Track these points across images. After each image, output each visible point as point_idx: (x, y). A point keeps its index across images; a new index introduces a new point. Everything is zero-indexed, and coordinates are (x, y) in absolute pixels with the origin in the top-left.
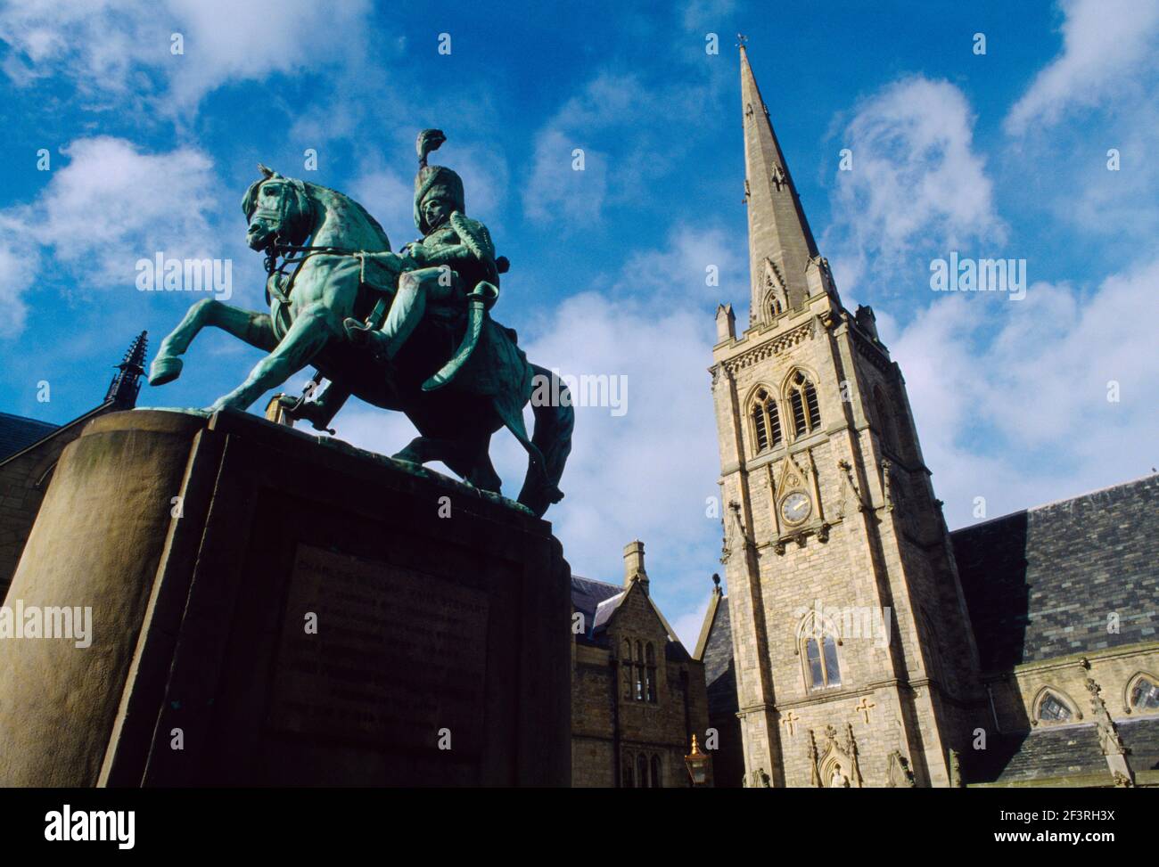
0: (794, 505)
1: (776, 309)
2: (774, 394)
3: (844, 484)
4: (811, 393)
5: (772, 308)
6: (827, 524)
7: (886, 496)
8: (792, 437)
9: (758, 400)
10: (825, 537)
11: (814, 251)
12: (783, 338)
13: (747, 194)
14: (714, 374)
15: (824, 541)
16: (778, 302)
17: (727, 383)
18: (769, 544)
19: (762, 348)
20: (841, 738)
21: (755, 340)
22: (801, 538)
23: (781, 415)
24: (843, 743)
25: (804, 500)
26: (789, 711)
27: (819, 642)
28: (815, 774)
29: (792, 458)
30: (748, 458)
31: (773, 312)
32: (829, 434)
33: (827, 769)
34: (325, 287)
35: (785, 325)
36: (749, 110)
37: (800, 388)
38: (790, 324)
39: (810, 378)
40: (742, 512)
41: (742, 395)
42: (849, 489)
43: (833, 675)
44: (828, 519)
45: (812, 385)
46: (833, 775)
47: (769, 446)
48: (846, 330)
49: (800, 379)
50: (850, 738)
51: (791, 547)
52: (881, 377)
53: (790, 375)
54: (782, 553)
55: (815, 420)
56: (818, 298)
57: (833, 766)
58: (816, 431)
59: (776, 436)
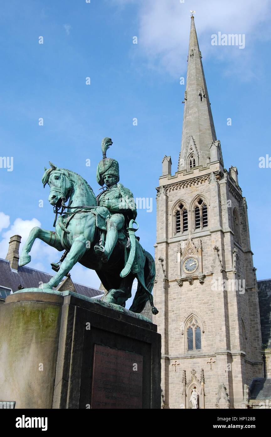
0: (190, 264)
1: (192, 163)
2: (187, 206)
3: (216, 258)
4: (205, 210)
5: (191, 162)
6: (205, 275)
7: (233, 266)
8: (193, 230)
9: (179, 209)
10: (203, 281)
11: (214, 137)
12: (195, 180)
13: (185, 99)
14: (158, 191)
15: (202, 283)
16: (194, 160)
17: (165, 197)
18: (176, 280)
19: (184, 183)
20: (198, 375)
21: (181, 178)
22: (191, 280)
23: (189, 217)
24: (199, 378)
25: (195, 262)
26: (176, 360)
27: (194, 329)
28: (184, 391)
29: (192, 240)
30: (170, 236)
31: (191, 164)
32: (211, 232)
33: (190, 389)
34: (85, 229)
35: (196, 173)
36: (192, 53)
37: (200, 207)
38: (199, 173)
39: (205, 202)
40: (164, 263)
41: (171, 204)
42: (217, 261)
43: (198, 347)
44: (205, 273)
45: (206, 206)
46: (192, 391)
47: (181, 232)
48: (226, 182)
49: (200, 202)
50: (202, 375)
51: (186, 284)
52: (237, 204)
53: (196, 199)
54: (181, 286)
55: (205, 224)
56: (214, 163)
57: (193, 387)
58: (205, 228)
59: (185, 228)
